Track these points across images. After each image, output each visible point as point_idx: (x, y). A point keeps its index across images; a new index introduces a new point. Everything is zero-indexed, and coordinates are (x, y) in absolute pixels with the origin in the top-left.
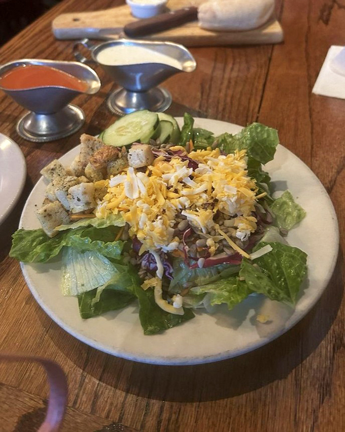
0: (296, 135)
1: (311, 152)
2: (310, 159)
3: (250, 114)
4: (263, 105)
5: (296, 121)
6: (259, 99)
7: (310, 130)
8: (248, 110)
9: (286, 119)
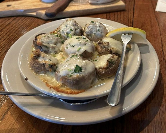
0: (151, 27)
1: (160, 33)
2: (160, 36)
3: (129, 19)
4: (134, 16)
5: (151, 21)
6: (132, 13)
7: (158, 25)
8: (128, 17)
9: (146, 21)
